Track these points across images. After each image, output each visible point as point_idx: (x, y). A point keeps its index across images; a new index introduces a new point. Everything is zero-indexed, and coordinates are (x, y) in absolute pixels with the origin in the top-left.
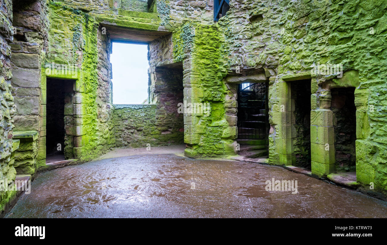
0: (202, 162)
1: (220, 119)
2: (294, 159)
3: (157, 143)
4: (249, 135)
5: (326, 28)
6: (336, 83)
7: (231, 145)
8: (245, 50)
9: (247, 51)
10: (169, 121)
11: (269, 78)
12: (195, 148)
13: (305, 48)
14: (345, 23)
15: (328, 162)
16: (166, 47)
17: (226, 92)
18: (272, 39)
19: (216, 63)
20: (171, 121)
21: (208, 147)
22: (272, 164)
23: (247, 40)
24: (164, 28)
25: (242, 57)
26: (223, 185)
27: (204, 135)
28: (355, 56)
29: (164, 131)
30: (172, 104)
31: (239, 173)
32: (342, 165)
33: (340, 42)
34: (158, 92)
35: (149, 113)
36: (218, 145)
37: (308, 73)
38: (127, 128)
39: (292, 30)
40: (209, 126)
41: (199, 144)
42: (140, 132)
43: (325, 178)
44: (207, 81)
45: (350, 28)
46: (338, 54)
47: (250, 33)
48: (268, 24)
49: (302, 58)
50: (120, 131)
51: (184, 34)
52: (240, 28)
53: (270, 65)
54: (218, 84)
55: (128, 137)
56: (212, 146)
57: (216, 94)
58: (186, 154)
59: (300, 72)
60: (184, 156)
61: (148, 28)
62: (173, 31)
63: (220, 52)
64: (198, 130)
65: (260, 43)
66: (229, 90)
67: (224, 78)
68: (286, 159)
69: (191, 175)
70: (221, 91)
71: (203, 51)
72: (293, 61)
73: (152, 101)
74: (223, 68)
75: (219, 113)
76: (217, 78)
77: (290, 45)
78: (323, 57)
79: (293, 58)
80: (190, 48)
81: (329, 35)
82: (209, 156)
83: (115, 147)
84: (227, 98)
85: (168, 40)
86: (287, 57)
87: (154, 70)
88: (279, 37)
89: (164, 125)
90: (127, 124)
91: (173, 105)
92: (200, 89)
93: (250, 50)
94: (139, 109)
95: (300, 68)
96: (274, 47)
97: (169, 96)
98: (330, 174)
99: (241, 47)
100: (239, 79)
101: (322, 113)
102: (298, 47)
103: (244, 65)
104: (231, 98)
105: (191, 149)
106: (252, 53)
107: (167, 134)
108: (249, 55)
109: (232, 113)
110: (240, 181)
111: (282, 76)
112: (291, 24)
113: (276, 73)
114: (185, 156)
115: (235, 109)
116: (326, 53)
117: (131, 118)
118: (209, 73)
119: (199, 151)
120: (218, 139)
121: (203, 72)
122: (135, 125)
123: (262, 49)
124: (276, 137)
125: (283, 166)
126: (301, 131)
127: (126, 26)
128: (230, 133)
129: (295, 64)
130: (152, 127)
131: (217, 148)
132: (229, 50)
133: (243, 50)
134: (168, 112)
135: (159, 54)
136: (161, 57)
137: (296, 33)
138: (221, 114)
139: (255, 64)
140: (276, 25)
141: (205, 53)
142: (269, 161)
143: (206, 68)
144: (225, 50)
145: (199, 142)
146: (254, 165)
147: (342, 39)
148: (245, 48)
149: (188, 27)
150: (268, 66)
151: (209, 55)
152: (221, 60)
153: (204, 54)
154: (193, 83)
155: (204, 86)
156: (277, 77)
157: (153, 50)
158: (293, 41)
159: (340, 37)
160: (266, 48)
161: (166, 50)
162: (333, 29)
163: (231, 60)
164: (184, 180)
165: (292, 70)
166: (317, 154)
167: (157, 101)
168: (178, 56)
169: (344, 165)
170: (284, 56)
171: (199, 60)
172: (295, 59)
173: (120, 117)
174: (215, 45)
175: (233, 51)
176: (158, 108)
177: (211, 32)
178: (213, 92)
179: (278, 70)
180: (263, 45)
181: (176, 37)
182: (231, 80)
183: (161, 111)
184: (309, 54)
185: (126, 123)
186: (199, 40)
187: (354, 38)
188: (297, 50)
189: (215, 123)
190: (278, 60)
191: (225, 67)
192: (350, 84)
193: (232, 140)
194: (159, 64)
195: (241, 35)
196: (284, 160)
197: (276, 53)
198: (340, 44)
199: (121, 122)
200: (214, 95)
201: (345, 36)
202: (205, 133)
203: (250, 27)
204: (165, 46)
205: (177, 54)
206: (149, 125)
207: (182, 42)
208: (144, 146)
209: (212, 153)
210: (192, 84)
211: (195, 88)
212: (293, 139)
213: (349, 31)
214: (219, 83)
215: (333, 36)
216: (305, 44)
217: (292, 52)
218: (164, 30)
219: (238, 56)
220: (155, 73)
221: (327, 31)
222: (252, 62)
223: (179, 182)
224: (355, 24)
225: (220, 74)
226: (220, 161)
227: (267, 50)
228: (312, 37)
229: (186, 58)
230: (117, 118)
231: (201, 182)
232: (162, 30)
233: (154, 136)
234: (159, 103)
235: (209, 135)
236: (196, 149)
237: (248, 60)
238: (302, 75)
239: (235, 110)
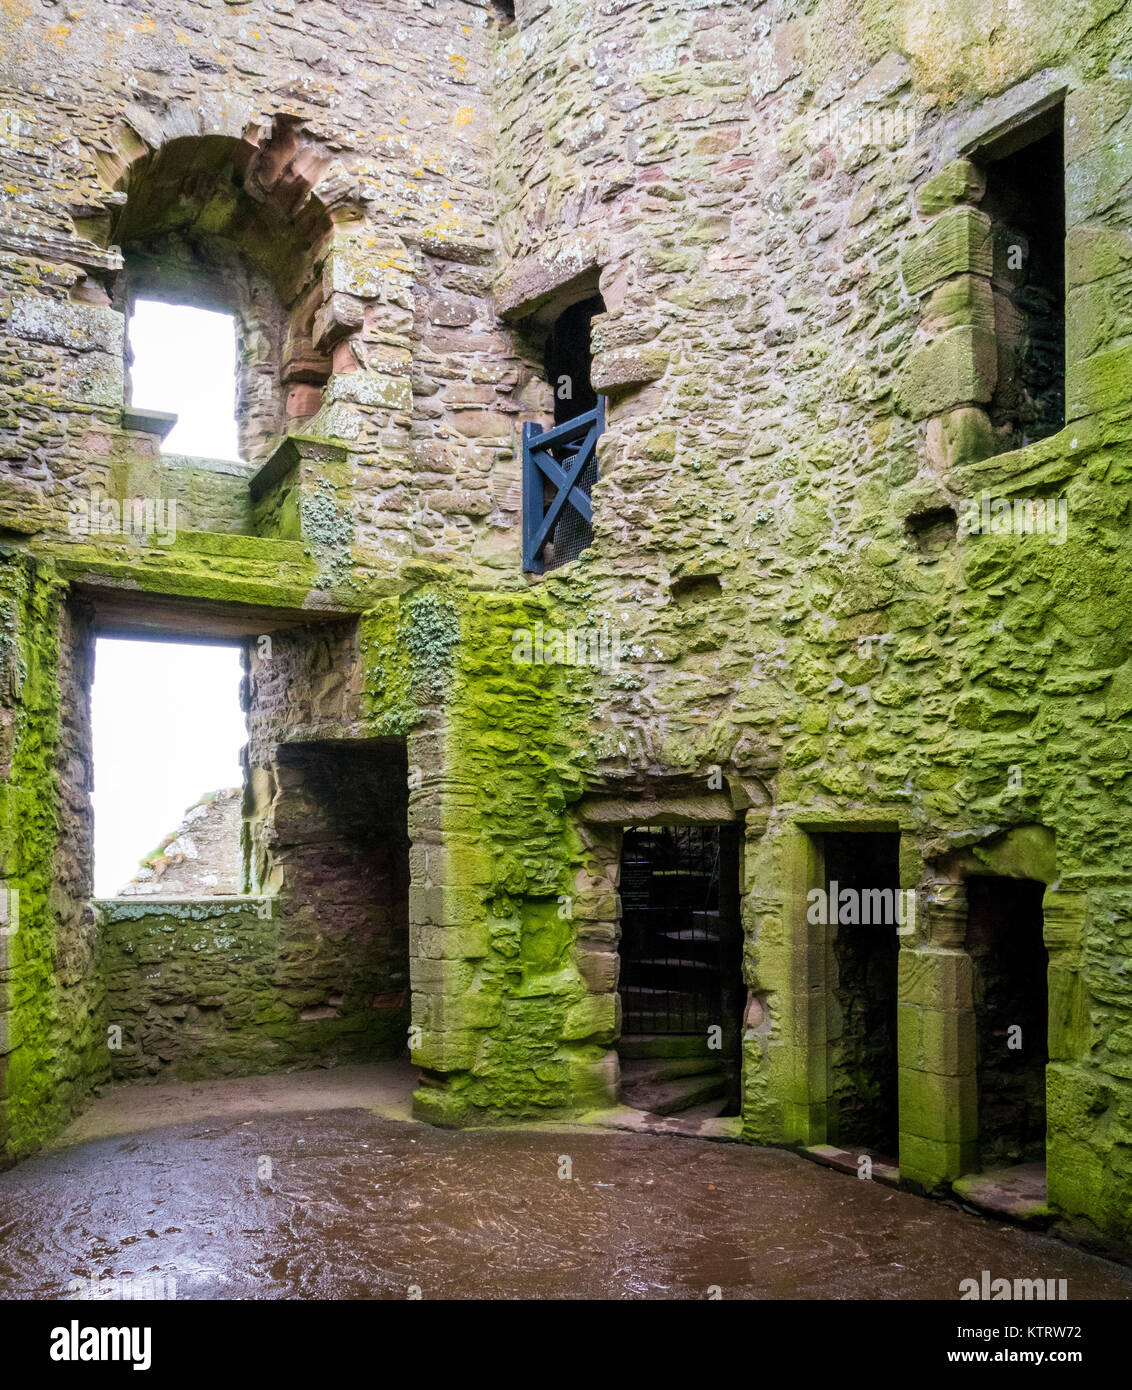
0: (489, 1142)
1: (555, 967)
2: (835, 1118)
3: (283, 1056)
4: (654, 1019)
5: (949, 666)
6: (983, 863)
7: (596, 1068)
8: (654, 702)
9: (664, 708)
10: (332, 964)
11: (743, 812)
12: (456, 1085)
13: (879, 725)
14: (1008, 663)
15: (956, 1134)
16: (330, 668)
17: (578, 859)
18: (756, 669)
19: (541, 746)
20: (340, 965)
21: (507, 1080)
22: (757, 1141)
23: (661, 667)
24: (328, 600)
25: (645, 728)
26: (599, 1242)
27: (494, 1033)
28: (1042, 781)
29: (309, 1007)
30: (345, 893)
31: (646, 1190)
32: (1000, 1141)
33: (995, 723)
34: (286, 847)
35: (250, 936)
36: (547, 1073)
37: (888, 815)
38: (157, 1002)
39: (829, 650)
40: (512, 997)
41: (475, 1070)
42: (211, 1016)
43: (946, 1193)
44: (505, 817)
45: (1025, 683)
46: (991, 765)
47: (673, 642)
48: (741, 612)
49: (866, 757)
50: (128, 1014)
51: (415, 630)
52: (634, 620)
53: (748, 768)
54: (548, 829)
55: (163, 1039)
56: (523, 1077)
57: (539, 869)
58: (419, 1109)
59: (858, 805)
60: (410, 1120)
61: (263, 597)
62: (365, 608)
63: (555, 703)
64: (469, 1016)
65: (712, 681)
66: (588, 849)
67: (570, 805)
68: (806, 1121)
69: (470, 1207)
70: (557, 858)
71: (490, 699)
72: (833, 763)
73: (262, 881)
74: (567, 767)
75: (551, 945)
76: (545, 805)
77: (821, 702)
78: (940, 765)
79: (833, 750)
80: (440, 688)
81: (957, 690)
82: (514, 1117)
83: (108, 1081)
84: (582, 883)
85: (338, 640)
86: (813, 745)
87: (272, 757)
88: (779, 664)
89: (313, 982)
90: (155, 983)
91: (348, 898)
92: (480, 851)
93: (673, 705)
94: (209, 918)
95: (860, 791)
96: (763, 702)
97: (332, 861)
98: (961, 1176)
99: (638, 689)
100: (631, 811)
101: (937, 962)
102: (851, 716)
103: (651, 762)
104: (595, 884)
105: (441, 1089)
106: (683, 716)
107: (322, 1021)
108: (671, 725)
109: (601, 941)
110: (658, 1222)
111: (794, 811)
112: (824, 626)
113: (770, 799)
114: (414, 1117)
115: (612, 925)
116: (950, 753)
117: (175, 959)
118: (514, 788)
119: (472, 1098)
120: (548, 1048)
121: (489, 782)
122: (193, 988)
123: (718, 703)
124: (771, 1039)
125: (795, 1147)
126: (857, 1013)
127: (177, 591)
128: (594, 1022)
129: (843, 776)
130: (261, 995)
131: (542, 1082)
132: (591, 699)
133: (645, 701)
134: (328, 928)
135: (294, 690)
136: (305, 707)
137: (843, 663)
138: (558, 947)
139: (693, 758)
140: (770, 619)
141: (499, 708)
142: (745, 1129)
143: (500, 767)
144: (577, 698)
145: (472, 1062)
146: (688, 1146)
147: (1001, 715)
148: (655, 697)
149: (432, 605)
150: (742, 770)
151: (516, 715)
152: (560, 736)
153: (493, 712)
154: (452, 829)
155: (496, 838)
156: (774, 813)
157: (267, 674)
158: (832, 688)
159: (997, 707)
160: (735, 703)
161: (329, 682)
162: (973, 674)
163: (602, 738)
164: (453, 1231)
165: (829, 792)
166: (921, 1108)
167: (284, 885)
168: (387, 714)
169: (1005, 1141)
170: (802, 738)
171: (474, 734)
172: (841, 756)
173: (128, 954)
174: (536, 678)
175: (608, 704)
176: (287, 913)
177: (522, 627)
178: (527, 862)
179: (782, 784)
180: (723, 690)
181: (380, 639)
182: (598, 813)
183: (300, 926)
184: (892, 746)
185: (155, 978)
186: (476, 658)
187: (1040, 719)
188: (849, 724)
189: (535, 984)
190: (777, 748)
191: (575, 763)
192: (1029, 869)
193: (600, 1046)
194: (295, 733)
195: (640, 644)
196: (798, 1124)
197: (771, 723)
198: (996, 728)
199: (131, 977)
200: (531, 874)
201: (1011, 707)
202: (496, 1027)
203: (674, 617)
204: (323, 662)
205: (380, 705)
206: (250, 986)
207: (405, 659)
208: (227, 1074)
209: (524, 1103)
210: (449, 830)
211: (461, 846)
212: (832, 1043)
213: (1023, 692)
214: (553, 824)
215: (972, 700)
216: (876, 709)
217: (831, 729)
218: (330, 608)
219: (628, 727)
220: (275, 768)
221: (952, 676)
222: (682, 752)
223: (434, 1238)
224: (1042, 672)
225: (555, 790)
226: (557, 1136)
227: (738, 710)
228: (901, 689)
229: (421, 725)
230: (116, 960)
231: (518, 1235)
232: (319, 608)
233: (270, 1030)
234: (292, 891)
235: (512, 1031)
236: (461, 1090)
237: (669, 743)
238: (869, 818)
239: (612, 930)
